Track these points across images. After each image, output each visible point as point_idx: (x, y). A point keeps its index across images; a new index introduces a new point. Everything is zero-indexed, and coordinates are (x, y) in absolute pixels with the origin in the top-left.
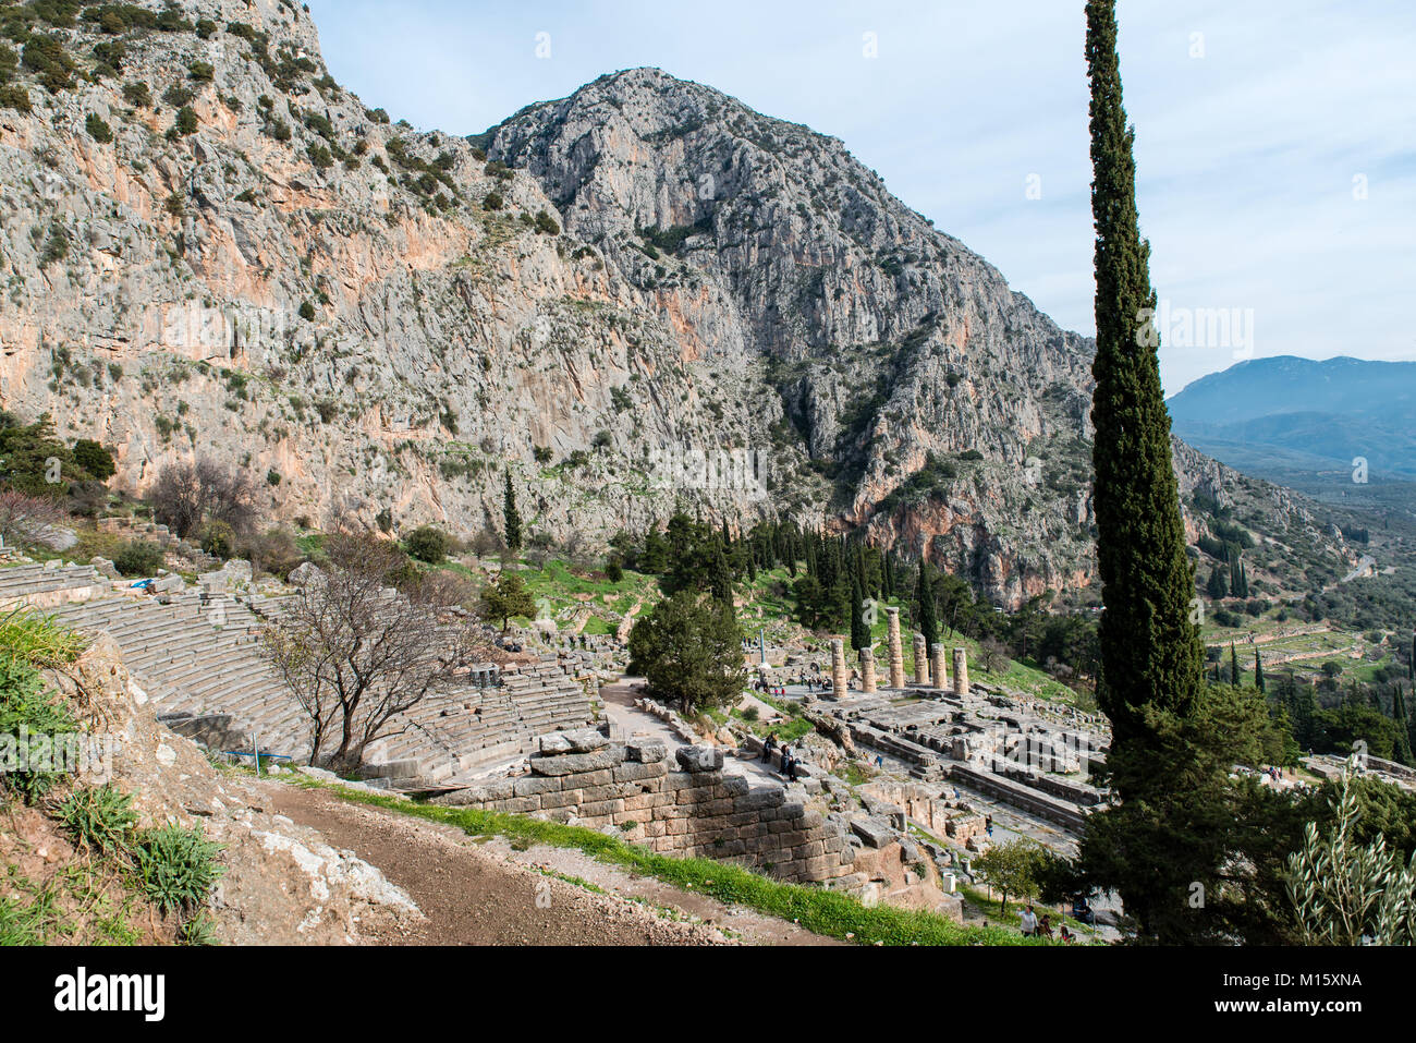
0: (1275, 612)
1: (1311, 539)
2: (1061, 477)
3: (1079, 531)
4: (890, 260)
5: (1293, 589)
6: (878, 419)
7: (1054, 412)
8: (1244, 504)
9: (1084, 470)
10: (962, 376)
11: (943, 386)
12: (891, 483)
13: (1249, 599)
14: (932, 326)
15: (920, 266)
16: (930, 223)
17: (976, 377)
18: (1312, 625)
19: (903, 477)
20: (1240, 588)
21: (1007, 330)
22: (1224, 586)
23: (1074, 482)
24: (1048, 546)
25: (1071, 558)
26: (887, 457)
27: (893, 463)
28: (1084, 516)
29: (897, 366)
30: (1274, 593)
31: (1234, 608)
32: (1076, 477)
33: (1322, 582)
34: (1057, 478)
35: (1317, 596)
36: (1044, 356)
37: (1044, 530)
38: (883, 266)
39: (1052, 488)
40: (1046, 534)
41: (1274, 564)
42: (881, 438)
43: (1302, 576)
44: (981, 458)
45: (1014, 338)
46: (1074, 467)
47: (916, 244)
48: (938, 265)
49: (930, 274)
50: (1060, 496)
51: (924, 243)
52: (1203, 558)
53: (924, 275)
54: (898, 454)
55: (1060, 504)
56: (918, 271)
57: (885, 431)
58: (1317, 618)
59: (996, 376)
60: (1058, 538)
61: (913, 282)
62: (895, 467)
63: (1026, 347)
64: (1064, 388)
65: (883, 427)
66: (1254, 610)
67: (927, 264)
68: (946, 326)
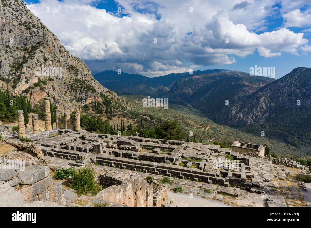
0: (118, 116)
1: (121, 103)
2: (73, 87)
3: (78, 100)
4: (28, 25)
5: (120, 112)
6: (23, 67)
7: (71, 72)
8: (109, 96)
9: (79, 86)
10: (49, 59)
11: (43, 61)
12: (27, 86)
13: (113, 114)
14: (40, 45)
15: (37, 29)
16: (39, 20)
17: (52, 60)
18: (124, 118)
19: (31, 84)
20: (111, 112)
21: (60, 51)
22: (108, 111)
23: (77, 88)
24: (71, 103)
25: (76, 106)
26: (26, 78)
27: (28, 80)
28: (79, 96)
29: (29, 54)
30: (117, 113)
31: (111, 116)
32: (77, 87)
33: (124, 110)
34: (72, 87)
35: (124, 113)
36: (69, 59)
37: (70, 99)
38: (25, 26)
39: (72, 89)
40: (70, 100)
41: (116, 107)
42: (24, 73)
43: (121, 110)
44: (54, 80)
45: (62, 53)
46: (76, 85)
47: (36, 23)
48: (42, 30)
49: (39, 31)
50: (73, 91)
51: (38, 23)
52: (104, 106)
53: (38, 31)
54: (30, 78)
55: (73, 93)
56: (36, 30)
57: (25, 71)
58: (125, 117)
59: (57, 61)
60: (73, 101)
61: (34, 32)
62: (29, 81)
63: (65, 56)
64: (74, 67)
65: (24, 70)
66: (114, 116)
67: (39, 29)
68: (44, 46)
